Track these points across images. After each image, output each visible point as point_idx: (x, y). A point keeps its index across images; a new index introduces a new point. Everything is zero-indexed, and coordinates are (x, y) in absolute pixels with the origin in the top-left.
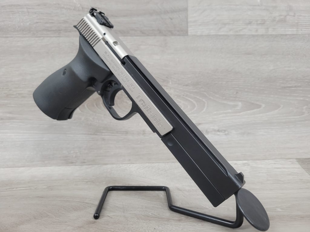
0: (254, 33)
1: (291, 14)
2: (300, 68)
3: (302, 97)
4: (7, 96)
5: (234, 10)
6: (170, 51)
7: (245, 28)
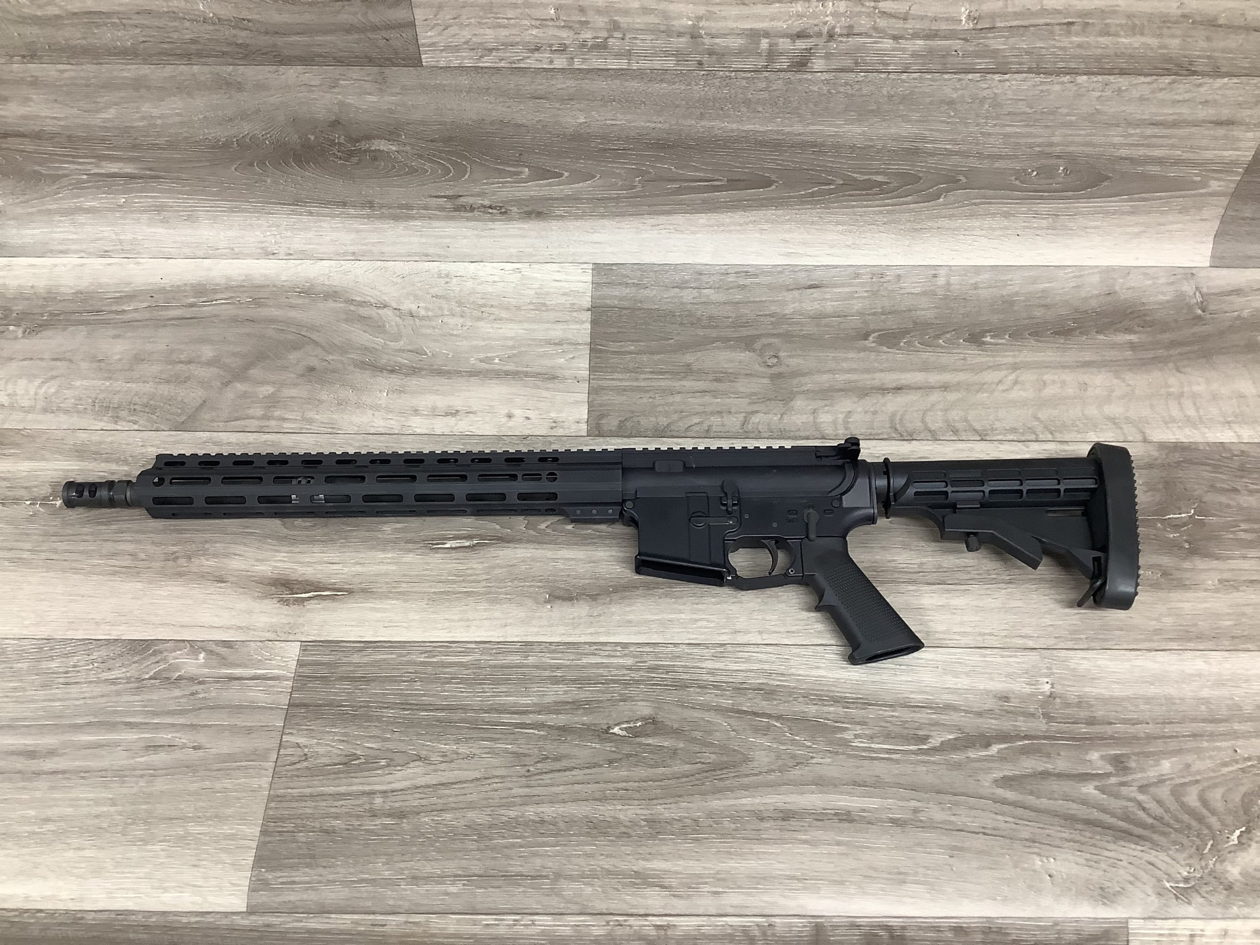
0: (545, 66)
1: (618, 35)
2: (634, 121)
3: (634, 164)
4: (134, 147)
5: (505, 27)
6: (394, 90)
7: (529, 57)
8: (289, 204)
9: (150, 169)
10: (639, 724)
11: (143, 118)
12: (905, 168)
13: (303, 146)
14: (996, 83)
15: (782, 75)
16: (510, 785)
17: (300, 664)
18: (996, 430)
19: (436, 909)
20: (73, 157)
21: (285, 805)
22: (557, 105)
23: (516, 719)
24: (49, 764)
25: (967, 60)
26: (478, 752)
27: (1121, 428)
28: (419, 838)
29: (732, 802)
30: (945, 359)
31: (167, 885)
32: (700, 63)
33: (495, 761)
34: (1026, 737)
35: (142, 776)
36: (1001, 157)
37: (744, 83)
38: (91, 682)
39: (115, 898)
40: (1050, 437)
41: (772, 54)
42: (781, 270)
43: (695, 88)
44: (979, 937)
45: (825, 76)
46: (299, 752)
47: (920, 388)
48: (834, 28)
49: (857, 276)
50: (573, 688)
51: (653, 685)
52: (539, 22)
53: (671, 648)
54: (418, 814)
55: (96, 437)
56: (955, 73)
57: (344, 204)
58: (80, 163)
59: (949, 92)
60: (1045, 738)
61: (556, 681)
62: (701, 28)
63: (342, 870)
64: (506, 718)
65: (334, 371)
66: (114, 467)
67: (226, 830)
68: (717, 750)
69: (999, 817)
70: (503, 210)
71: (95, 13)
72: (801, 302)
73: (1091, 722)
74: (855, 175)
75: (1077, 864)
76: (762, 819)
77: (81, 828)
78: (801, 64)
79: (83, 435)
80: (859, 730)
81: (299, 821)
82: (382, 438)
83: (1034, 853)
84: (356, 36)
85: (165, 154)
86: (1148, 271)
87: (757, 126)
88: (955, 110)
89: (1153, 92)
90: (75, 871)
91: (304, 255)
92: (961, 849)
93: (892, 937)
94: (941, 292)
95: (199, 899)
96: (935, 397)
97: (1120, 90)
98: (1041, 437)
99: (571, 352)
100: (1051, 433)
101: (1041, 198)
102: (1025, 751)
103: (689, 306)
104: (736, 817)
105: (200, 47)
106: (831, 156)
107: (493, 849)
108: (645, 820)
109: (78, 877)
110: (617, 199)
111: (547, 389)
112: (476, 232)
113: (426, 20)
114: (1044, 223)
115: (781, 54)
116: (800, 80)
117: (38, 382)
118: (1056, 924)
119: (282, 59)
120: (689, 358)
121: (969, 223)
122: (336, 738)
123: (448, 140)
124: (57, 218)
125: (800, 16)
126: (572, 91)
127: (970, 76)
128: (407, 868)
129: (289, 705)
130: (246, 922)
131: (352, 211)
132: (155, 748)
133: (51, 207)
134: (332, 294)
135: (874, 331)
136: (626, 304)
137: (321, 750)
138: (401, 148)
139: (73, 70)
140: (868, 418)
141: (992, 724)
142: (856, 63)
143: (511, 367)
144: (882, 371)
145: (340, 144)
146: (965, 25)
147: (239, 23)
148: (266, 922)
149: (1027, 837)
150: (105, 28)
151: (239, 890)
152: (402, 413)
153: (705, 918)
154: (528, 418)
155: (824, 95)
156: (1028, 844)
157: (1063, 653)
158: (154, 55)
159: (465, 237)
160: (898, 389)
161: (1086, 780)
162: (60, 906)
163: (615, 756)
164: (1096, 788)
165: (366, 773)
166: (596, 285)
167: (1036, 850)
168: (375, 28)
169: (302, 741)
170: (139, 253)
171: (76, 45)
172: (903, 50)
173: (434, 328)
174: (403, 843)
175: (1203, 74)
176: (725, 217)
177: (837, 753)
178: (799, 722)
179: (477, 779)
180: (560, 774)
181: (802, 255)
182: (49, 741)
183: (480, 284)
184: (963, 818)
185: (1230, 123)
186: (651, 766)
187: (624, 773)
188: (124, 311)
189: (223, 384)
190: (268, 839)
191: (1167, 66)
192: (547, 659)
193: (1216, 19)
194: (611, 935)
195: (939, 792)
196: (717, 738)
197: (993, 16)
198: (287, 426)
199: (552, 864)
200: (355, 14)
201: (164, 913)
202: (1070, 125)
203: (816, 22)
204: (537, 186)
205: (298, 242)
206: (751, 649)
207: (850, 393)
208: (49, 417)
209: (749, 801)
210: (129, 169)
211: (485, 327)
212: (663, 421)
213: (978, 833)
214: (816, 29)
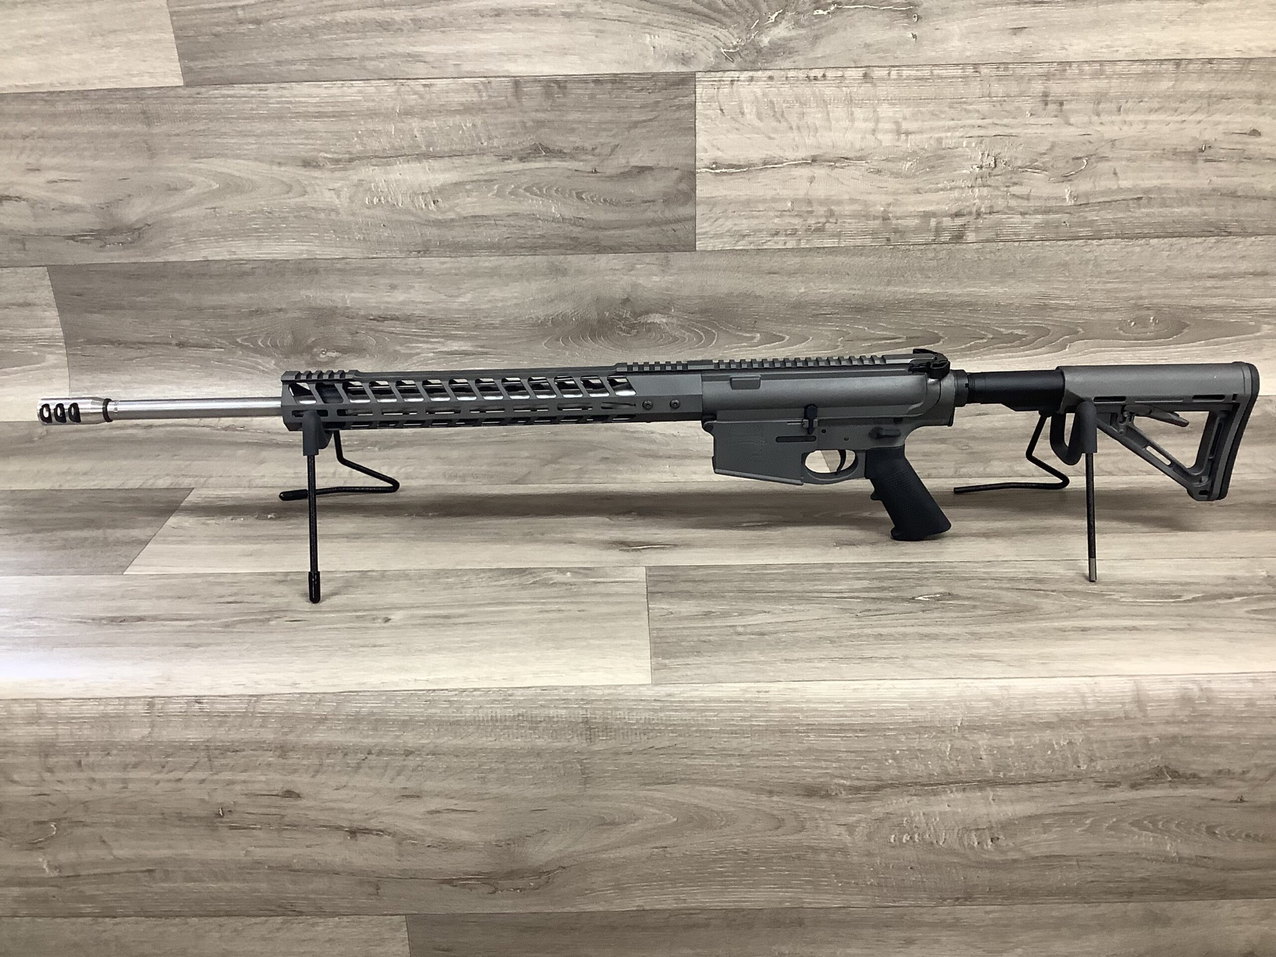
9: (482, 347)
11: (489, 301)
12: (1038, 322)
13: (599, 321)
15: (945, 246)
22: (786, 278)
25: (1074, 229)
32: (888, 240)
36: (1107, 310)
37: (919, 254)
41: (938, 231)
45: (976, 246)
48: (980, 208)
56: (1066, 240)
74: (1002, 330)
84: (654, 229)
85: (496, 333)
88: (1069, 271)
89: (1205, 250)
97: (1181, 249)
101: (1141, 345)
105: (544, 241)
106: (983, 314)
115: (944, 230)
116: (958, 250)
119: (599, 248)
123: (703, 311)
125: (957, 200)
126: (797, 266)
127: (1076, 242)
142: (997, 235)
147: (576, 222)
150: (482, 228)
158: (511, 248)
168: (668, 222)
172: (1028, 223)
175: (1236, 234)
185: (1264, 274)
191: (1209, 229)
193: (1236, 192)
197: (1087, 195)
200: (656, 212)
202: (1152, 280)
214: (968, 209)
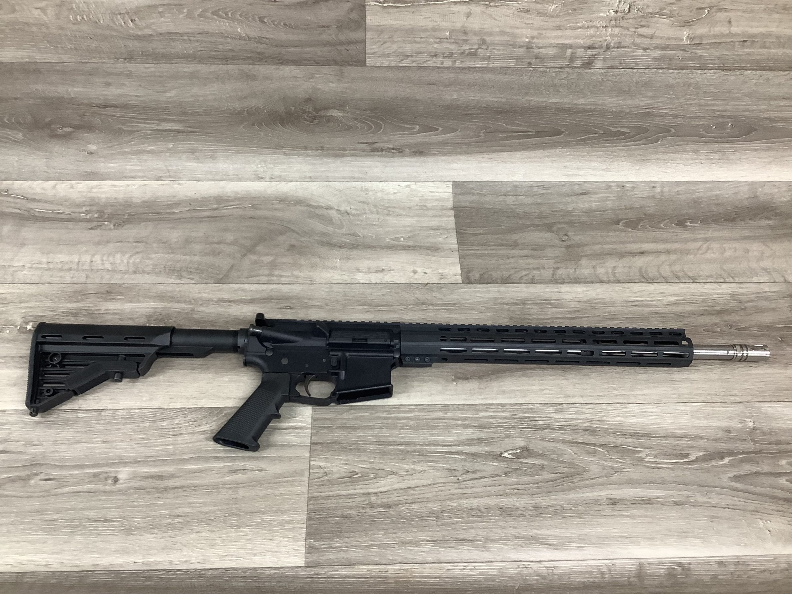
0: (438, 66)
1: (484, 47)
2: (486, 97)
3: (482, 123)
4: (184, 114)
5: (419, 43)
6: (346, 80)
7: (429, 60)
8: (272, 148)
10: (519, 451)
14: (698, 75)
16: (449, 488)
17: (314, 419)
18: (701, 276)
19: (418, 561)
20: (144, 119)
21: (319, 502)
23: (446, 449)
24: (172, 483)
26: (426, 469)
27: (771, 274)
28: (401, 519)
29: (581, 495)
30: (665, 235)
31: (255, 551)
33: (438, 474)
34: (743, 453)
35: (230, 488)
38: (189, 433)
39: (225, 560)
40: (732, 280)
42: (564, 184)
43: (525, 77)
44: (732, 568)
46: (322, 471)
47: (654, 253)
49: (609, 187)
50: (476, 431)
51: (524, 428)
52: (439, 40)
53: (530, 407)
54: (398, 505)
55: (169, 288)
57: (306, 148)
58: (148, 123)
59: (672, 81)
60: (754, 453)
61: (466, 427)
62: (534, 43)
63: (359, 540)
64: (440, 449)
65: (307, 247)
66: (183, 305)
67: (286, 518)
68: (567, 465)
69: (735, 498)
70: (400, 151)
71: (174, 33)
72: (577, 203)
73: (779, 443)
75: (783, 523)
76: (600, 504)
77: (198, 520)
78: (588, 64)
79: (162, 287)
80: (648, 452)
81: (329, 511)
82: (341, 286)
83: (759, 518)
86: (776, 184)
87: (558, 100)
90: (198, 545)
91: (281, 179)
92: (717, 517)
93: (683, 569)
94: (658, 196)
95: (276, 560)
96: (663, 257)
98: (727, 280)
99: (445, 234)
100: (733, 278)
102: (744, 461)
103: (511, 206)
104: (586, 503)
107: (447, 524)
108: (532, 507)
109: (201, 549)
110: (468, 144)
111: (434, 256)
112: (383, 164)
113: (373, 39)
114: (717, 156)
117: (127, 256)
118: (775, 558)
120: (515, 237)
121: (674, 156)
122: (342, 462)
124: (130, 156)
128: (397, 537)
129: (311, 444)
130: (304, 573)
131: (310, 152)
132: (235, 471)
133: (126, 150)
134: (299, 202)
135: (622, 220)
136: (473, 205)
137: (335, 469)
138: (345, 114)
139: (154, 67)
140: (626, 270)
141: (722, 446)
143: (410, 243)
144: (630, 243)
145: (309, 112)
146: (685, 42)
148: (317, 572)
149: (753, 509)
151: (299, 553)
152: (349, 271)
153: (575, 562)
154: (426, 273)
155: (599, 81)
156: (754, 513)
157: (757, 404)
159: (377, 167)
160: (642, 253)
161: (781, 476)
162: (192, 567)
163: (508, 470)
164: (787, 480)
165: (363, 483)
166: (455, 194)
167: (759, 517)
169: (322, 464)
170: (180, 178)
171: (159, 52)
173: (362, 221)
174: (392, 522)
176: (532, 154)
177: (637, 465)
178: (612, 448)
179: (430, 485)
180: (478, 481)
181: (576, 175)
182: (169, 469)
183: (386, 195)
184: (714, 500)
186: (530, 476)
187: (515, 480)
188: (174, 213)
189: (241, 255)
190: (312, 522)
192: (459, 414)
194: (520, 574)
195: (699, 485)
196: (566, 458)
198: (284, 280)
199: (482, 533)
201: (255, 568)
203: (600, 39)
204: (422, 136)
205: (277, 171)
206: (577, 406)
207: (613, 256)
208: (139, 276)
209: (591, 494)
210: (177, 127)
211: (392, 220)
212: (506, 274)
213: (725, 508)
